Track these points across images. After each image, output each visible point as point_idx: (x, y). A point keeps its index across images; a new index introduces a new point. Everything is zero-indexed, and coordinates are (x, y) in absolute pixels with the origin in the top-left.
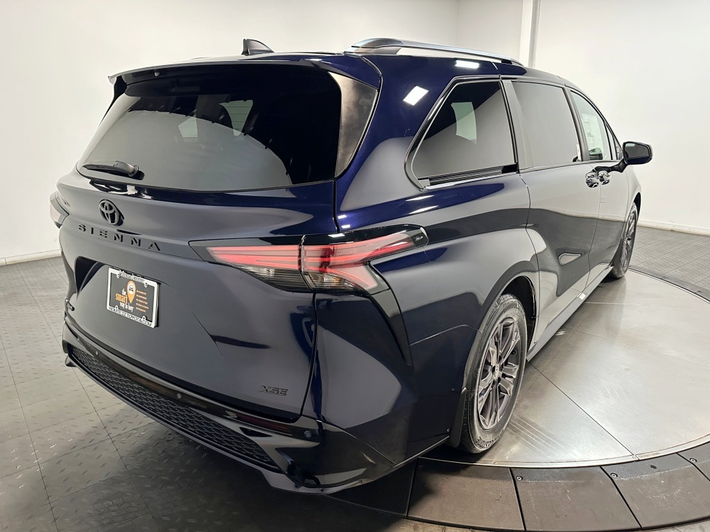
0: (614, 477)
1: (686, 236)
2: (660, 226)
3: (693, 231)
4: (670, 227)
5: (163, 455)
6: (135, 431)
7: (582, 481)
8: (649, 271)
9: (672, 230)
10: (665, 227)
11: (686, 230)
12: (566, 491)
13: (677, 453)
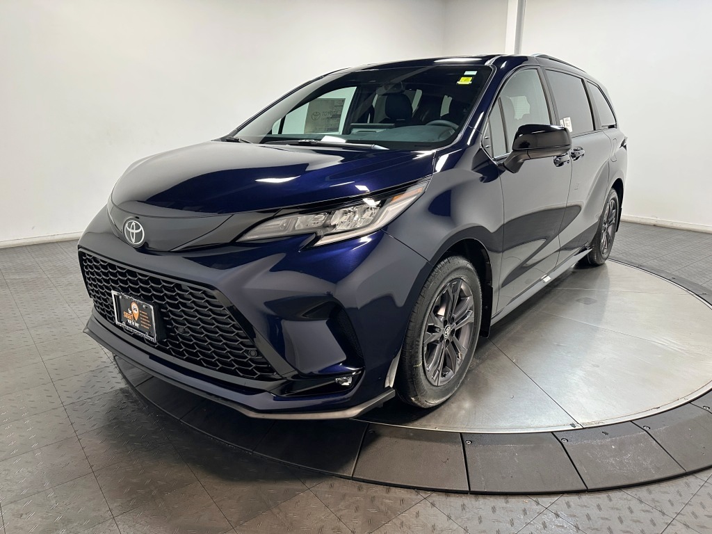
0: (564, 442)
1: (668, 230)
2: (643, 221)
3: (675, 225)
4: (653, 222)
5: (115, 421)
6: (90, 400)
7: (532, 445)
8: (626, 260)
9: (655, 225)
10: (648, 222)
11: (668, 224)
12: (514, 454)
13: (631, 421)
